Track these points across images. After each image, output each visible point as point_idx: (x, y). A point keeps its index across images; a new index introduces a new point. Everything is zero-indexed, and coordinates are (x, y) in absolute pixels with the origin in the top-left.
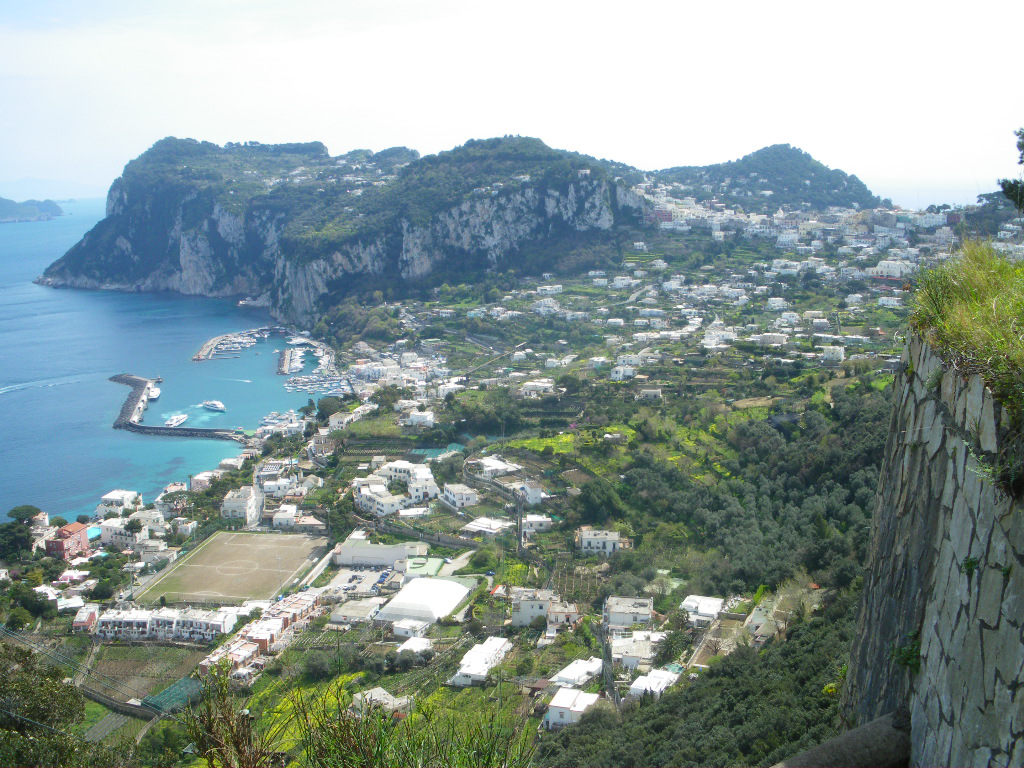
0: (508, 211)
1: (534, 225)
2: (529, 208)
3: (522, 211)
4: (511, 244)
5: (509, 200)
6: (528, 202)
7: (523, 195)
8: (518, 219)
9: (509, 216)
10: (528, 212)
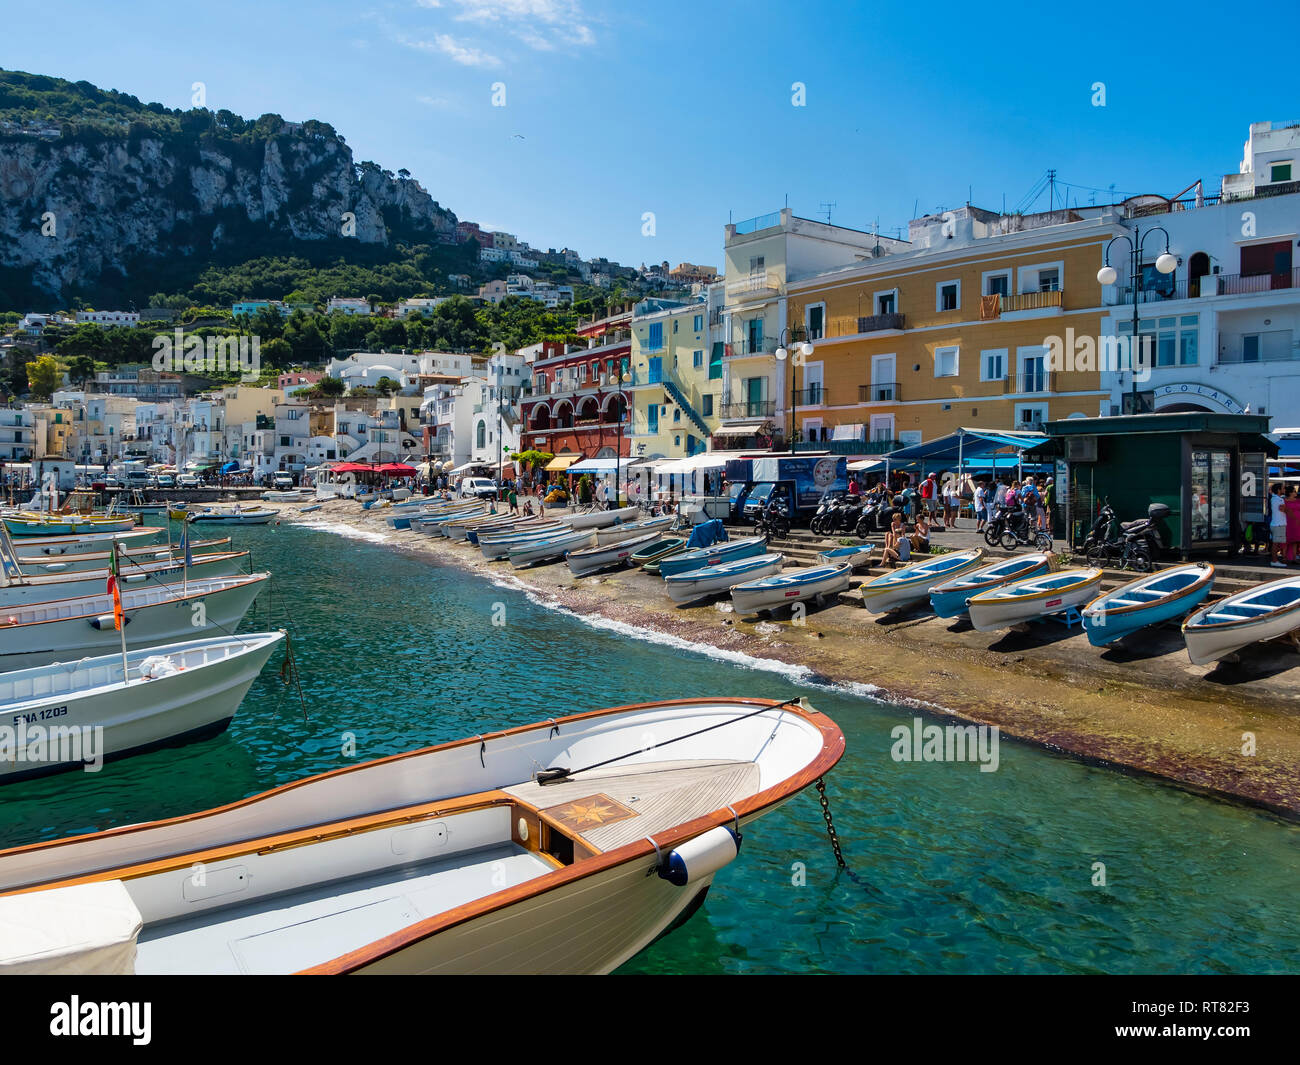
0: (96, 181)
1: (167, 225)
2: (153, 183)
3: (132, 187)
4: (106, 261)
5: (96, 156)
6: (148, 169)
7: (134, 151)
8: (123, 204)
9: (98, 193)
10: (150, 193)
